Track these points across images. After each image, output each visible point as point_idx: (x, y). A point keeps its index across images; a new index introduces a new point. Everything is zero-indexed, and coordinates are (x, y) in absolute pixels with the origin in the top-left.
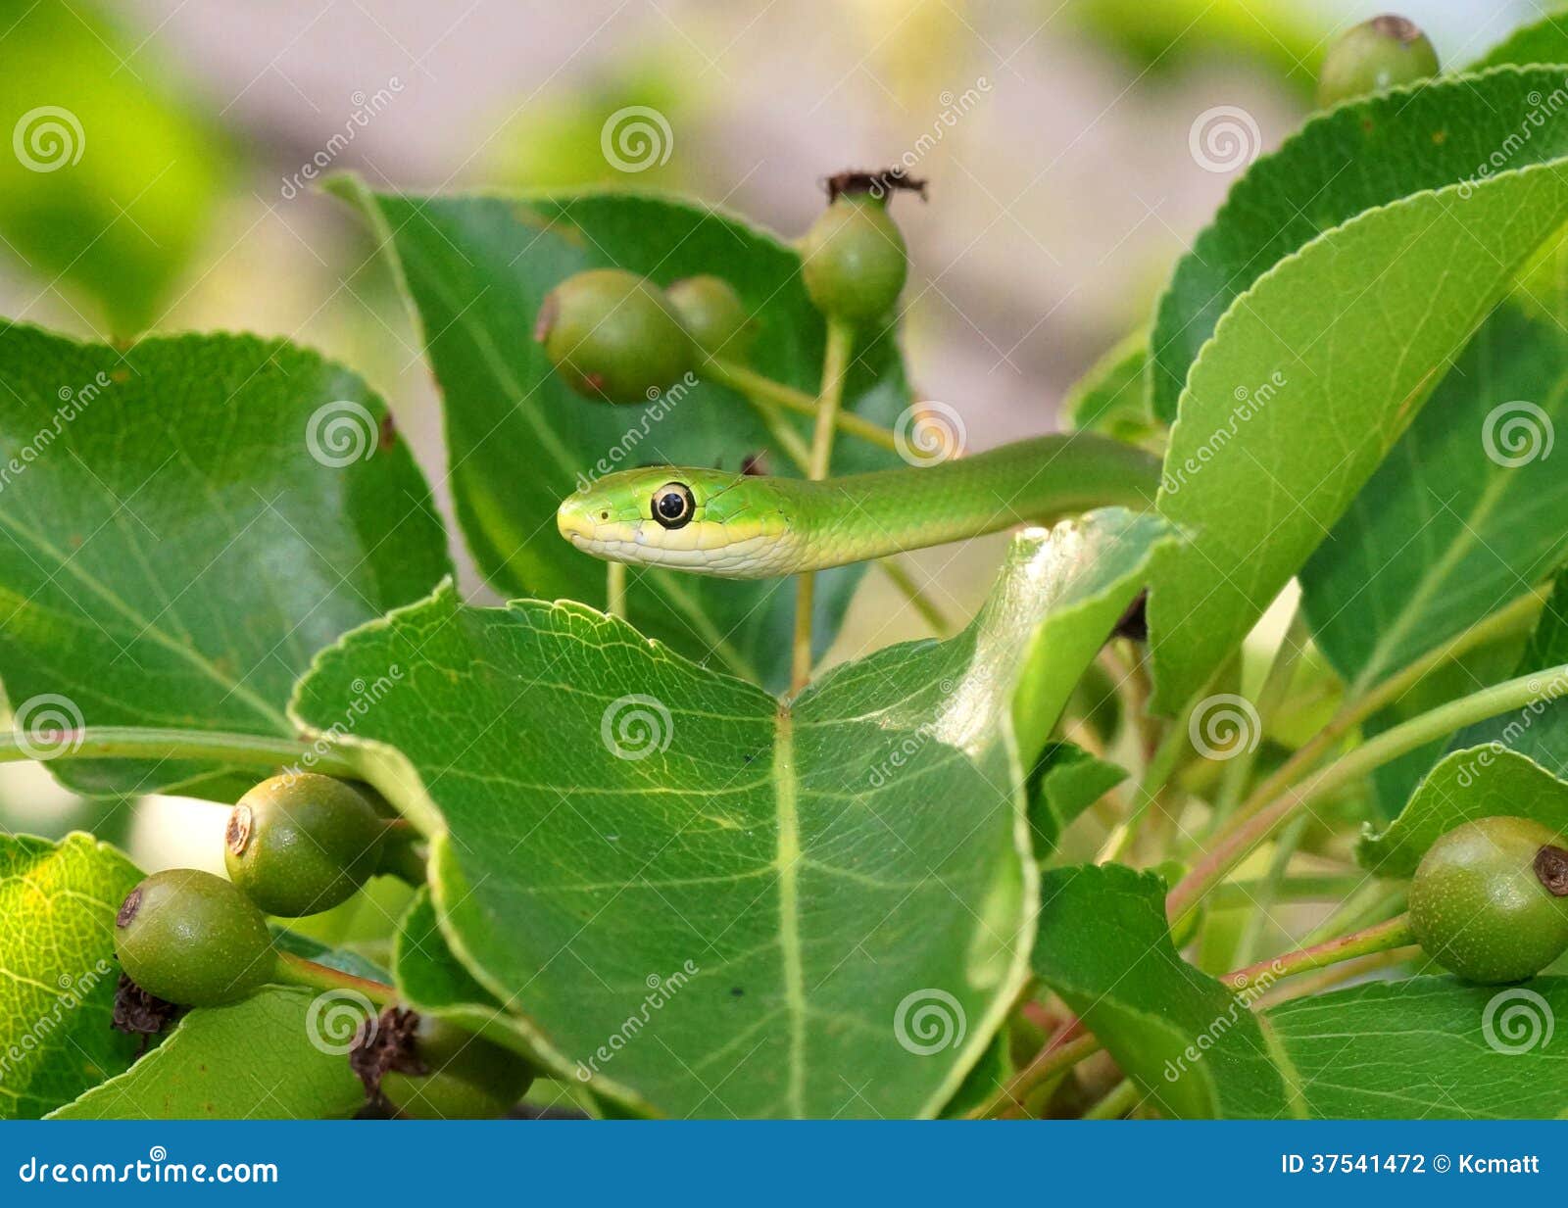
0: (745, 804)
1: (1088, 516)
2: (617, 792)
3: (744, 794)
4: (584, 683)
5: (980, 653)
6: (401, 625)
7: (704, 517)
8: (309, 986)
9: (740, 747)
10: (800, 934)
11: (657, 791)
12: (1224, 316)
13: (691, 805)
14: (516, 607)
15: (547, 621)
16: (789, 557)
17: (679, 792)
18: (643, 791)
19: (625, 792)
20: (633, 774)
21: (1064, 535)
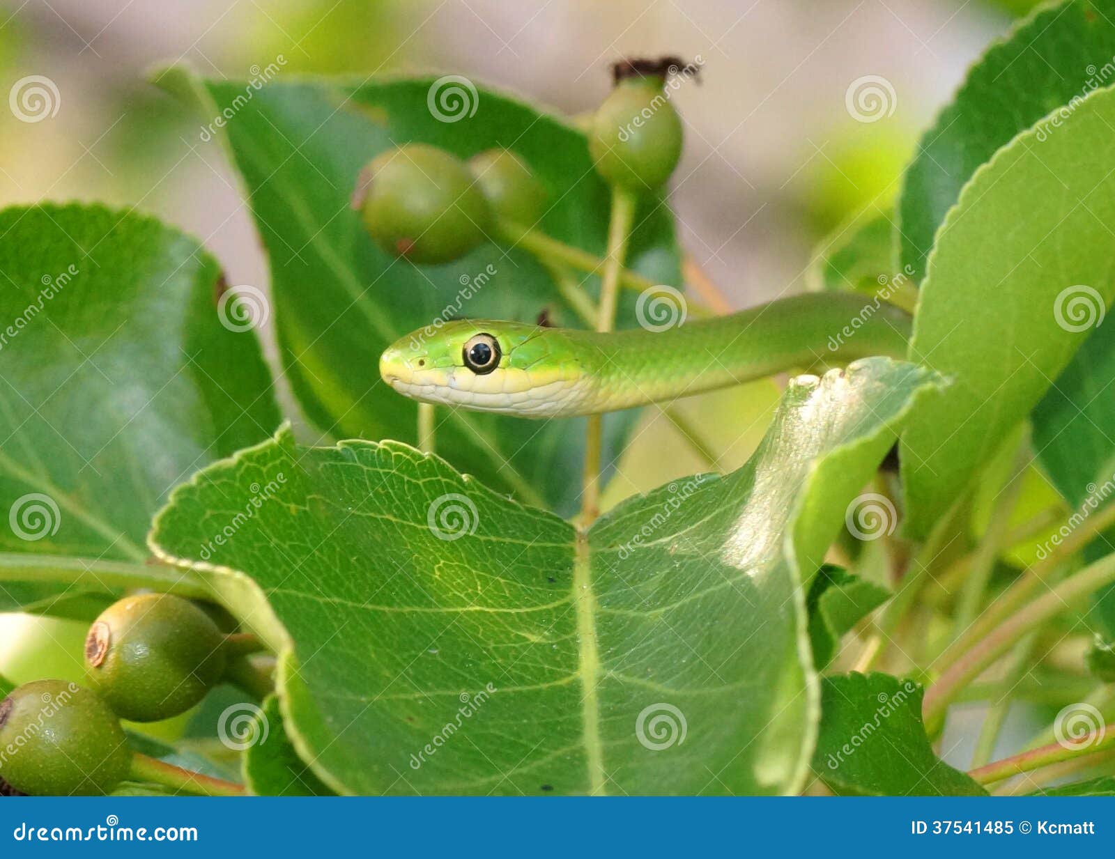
0: (549, 621)
1: (855, 365)
2: (437, 610)
3: (548, 612)
4: (407, 514)
5: (759, 487)
6: (247, 464)
7: (508, 365)
8: (159, 783)
9: (544, 569)
10: (602, 736)
11: (472, 609)
12: (968, 186)
13: (501, 621)
14: (346, 446)
15: (373, 458)
16: (584, 400)
17: (491, 610)
18: (460, 610)
19: (444, 610)
20: (450, 594)
21: (834, 382)
